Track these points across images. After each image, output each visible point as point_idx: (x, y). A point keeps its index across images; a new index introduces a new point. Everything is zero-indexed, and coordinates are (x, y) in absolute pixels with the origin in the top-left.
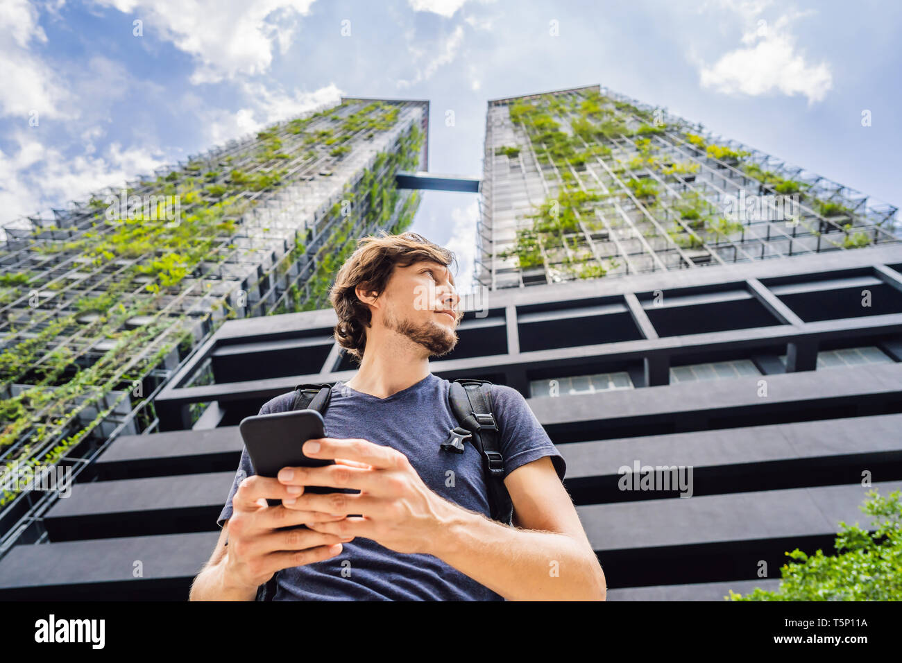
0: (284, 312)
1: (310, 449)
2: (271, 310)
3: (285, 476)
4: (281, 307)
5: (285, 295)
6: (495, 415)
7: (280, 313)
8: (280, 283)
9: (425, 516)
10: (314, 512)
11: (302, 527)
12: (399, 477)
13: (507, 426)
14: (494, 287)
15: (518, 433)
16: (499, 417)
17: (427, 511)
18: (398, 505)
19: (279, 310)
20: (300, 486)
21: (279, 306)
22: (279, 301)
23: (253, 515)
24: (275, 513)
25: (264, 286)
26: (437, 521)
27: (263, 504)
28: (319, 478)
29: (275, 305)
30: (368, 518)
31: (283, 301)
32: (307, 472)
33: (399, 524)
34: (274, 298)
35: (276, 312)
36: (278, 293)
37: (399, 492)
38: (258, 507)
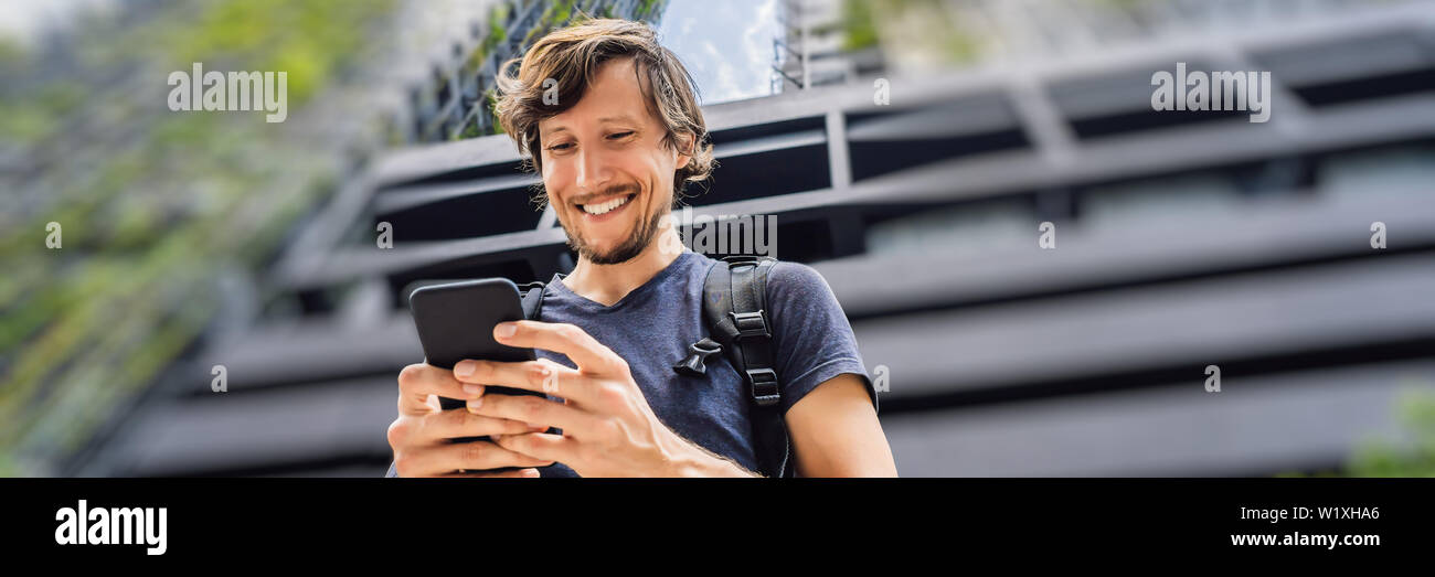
0: (476, 134)
1: (503, 334)
2: (457, 132)
3: (463, 370)
4: (473, 127)
5: (477, 107)
6: (768, 314)
7: (470, 137)
8: (470, 88)
9: (645, 445)
10: (506, 419)
11: (487, 439)
12: (614, 387)
13: (788, 331)
14: (807, 82)
15: (806, 342)
16: (775, 316)
17: (650, 438)
18: (611, 424)
19: (469, 131)
20: (481, 385)
21: (468, 125)
22: (469, 117)
23: (422, 421)
24: (451, 418)
25: (443, 95)
26: (662, 456)
27: (434, 405)
28: (508, 376)
29: (462, 125)
30: (569, 438)
31: (475, 118)
32: (494, 367)
33: (610, 450)
34: (460, 113)
35: (466, 135)
36: (466, 105)
37: (614, 407)
38: (427, 410)
